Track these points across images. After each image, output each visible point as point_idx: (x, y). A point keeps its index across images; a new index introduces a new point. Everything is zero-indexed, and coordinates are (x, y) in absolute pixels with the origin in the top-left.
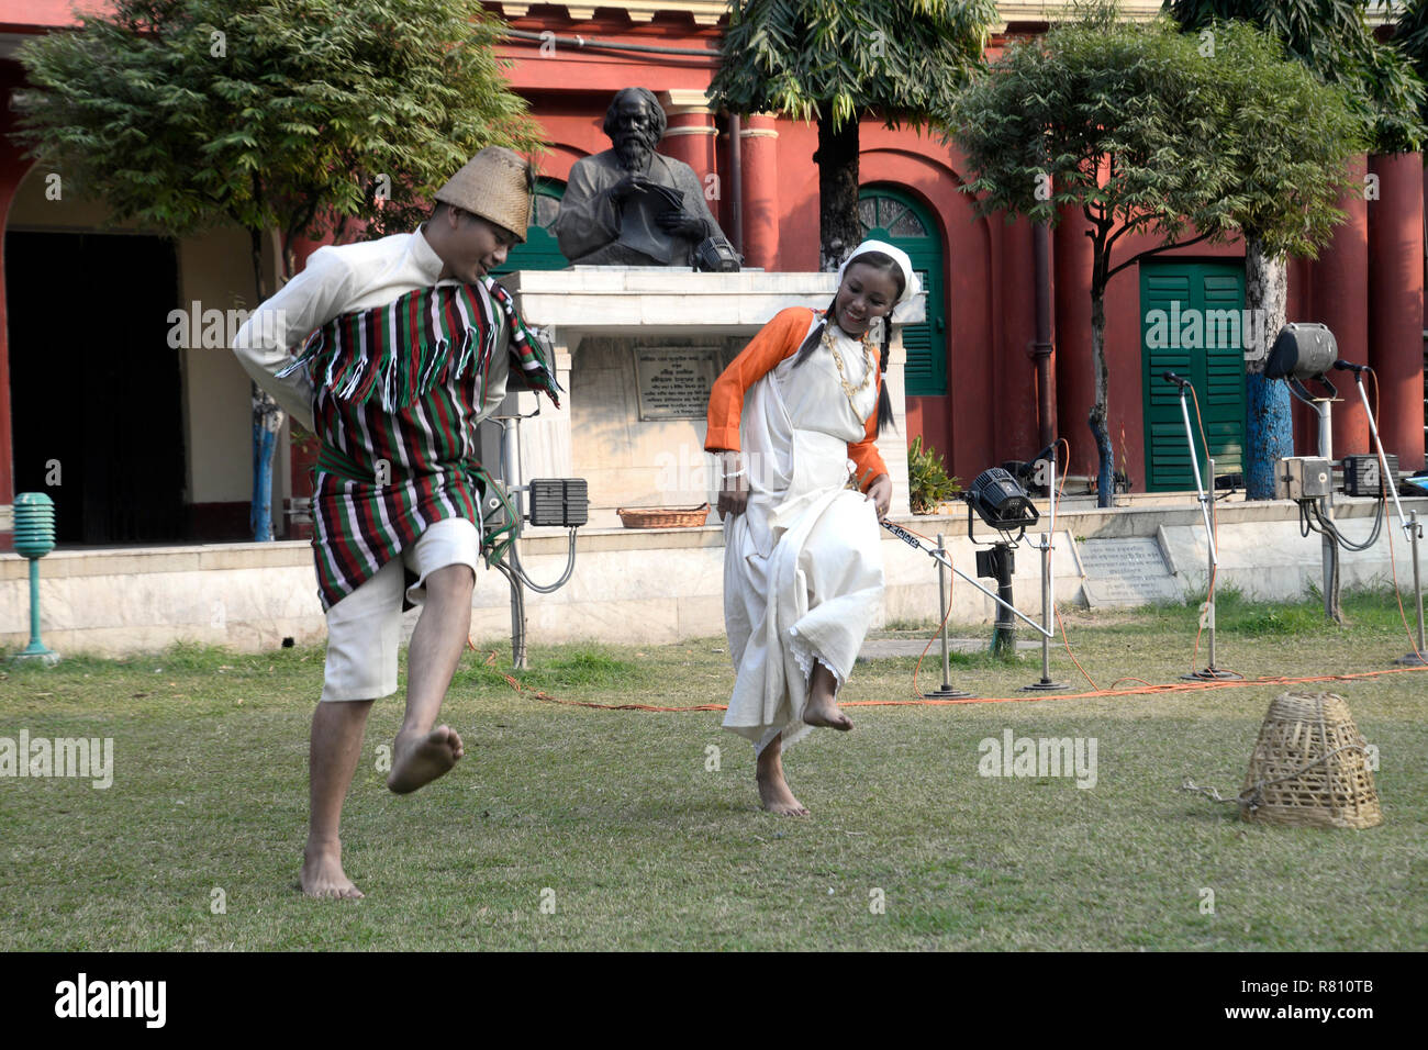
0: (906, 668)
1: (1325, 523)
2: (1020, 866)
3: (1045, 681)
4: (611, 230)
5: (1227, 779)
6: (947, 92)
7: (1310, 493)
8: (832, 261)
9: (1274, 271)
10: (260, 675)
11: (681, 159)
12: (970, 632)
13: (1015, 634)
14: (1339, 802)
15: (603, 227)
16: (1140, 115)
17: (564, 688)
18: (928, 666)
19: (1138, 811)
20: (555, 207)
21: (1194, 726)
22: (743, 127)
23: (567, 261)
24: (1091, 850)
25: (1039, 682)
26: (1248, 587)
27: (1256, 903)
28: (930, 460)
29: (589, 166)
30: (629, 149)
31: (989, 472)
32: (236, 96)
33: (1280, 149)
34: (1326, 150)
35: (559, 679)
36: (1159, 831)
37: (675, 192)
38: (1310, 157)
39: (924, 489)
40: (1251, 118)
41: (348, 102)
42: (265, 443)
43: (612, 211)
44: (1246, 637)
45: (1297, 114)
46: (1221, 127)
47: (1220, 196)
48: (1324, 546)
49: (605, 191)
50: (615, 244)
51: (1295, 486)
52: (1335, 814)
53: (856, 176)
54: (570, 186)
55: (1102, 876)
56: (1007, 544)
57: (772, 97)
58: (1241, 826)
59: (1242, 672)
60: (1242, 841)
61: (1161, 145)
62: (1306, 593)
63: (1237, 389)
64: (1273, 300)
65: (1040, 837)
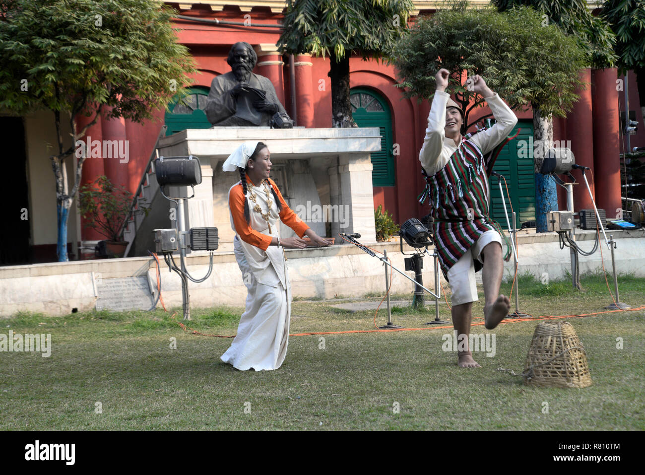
0: (373, 315)
1: (571, 242)
2: (414, 409)
3: (437, 319)
4: (232, 110)
5: (519, 365)
6: (390, 42)
7: (564, 228)
8: (338, 123)
9: (546, 124)
10: (59, 327)
11: (264, 76)
12: (404, 297)
13: (423, 298)
14: (570, 375)
15: (228, 108)
16: (479, 52)
17: (207, 329)
18: (383, 314)
19: (474, 381)
20: (206, 100)
21: (506, 340)
22: (296, 61)
23: (211, 125)
24: (448, 400)
25: (434, 320)
26: (537, 274)
27: (526, 425)
28: (386, 217)
29: (221, 80)
30: (239, 71)
31: (409, 220)
32: (44, 46)
33: (546, 66)
34: (568, 66)
35: (205, 324)
36: (483, 390)
37: (261, 91)
38: (561, 70)
39: (383, 230)
40: (532, 52)
41: (99, 49)
42: (64, 213)
43: (232, 101)
44: (535, 297)
45: (554, 49)
46: (518, 56)
47: (518, 89)
48: (571, 253)
49: (228, 91)
50: (234, 116)
51: (557, 225)
52: (568, 381)
53: (348, 83)
54: (212, 89)
55: (453, 413)
56: (419, 254)
57: (307, 45)
58: (523, 387)
59: (532, 314)
60: (523, 395)
61: (490, 65)
62: (565, 276)
63: (532, 181)
64: (547, 138)
65: (425, 394)
